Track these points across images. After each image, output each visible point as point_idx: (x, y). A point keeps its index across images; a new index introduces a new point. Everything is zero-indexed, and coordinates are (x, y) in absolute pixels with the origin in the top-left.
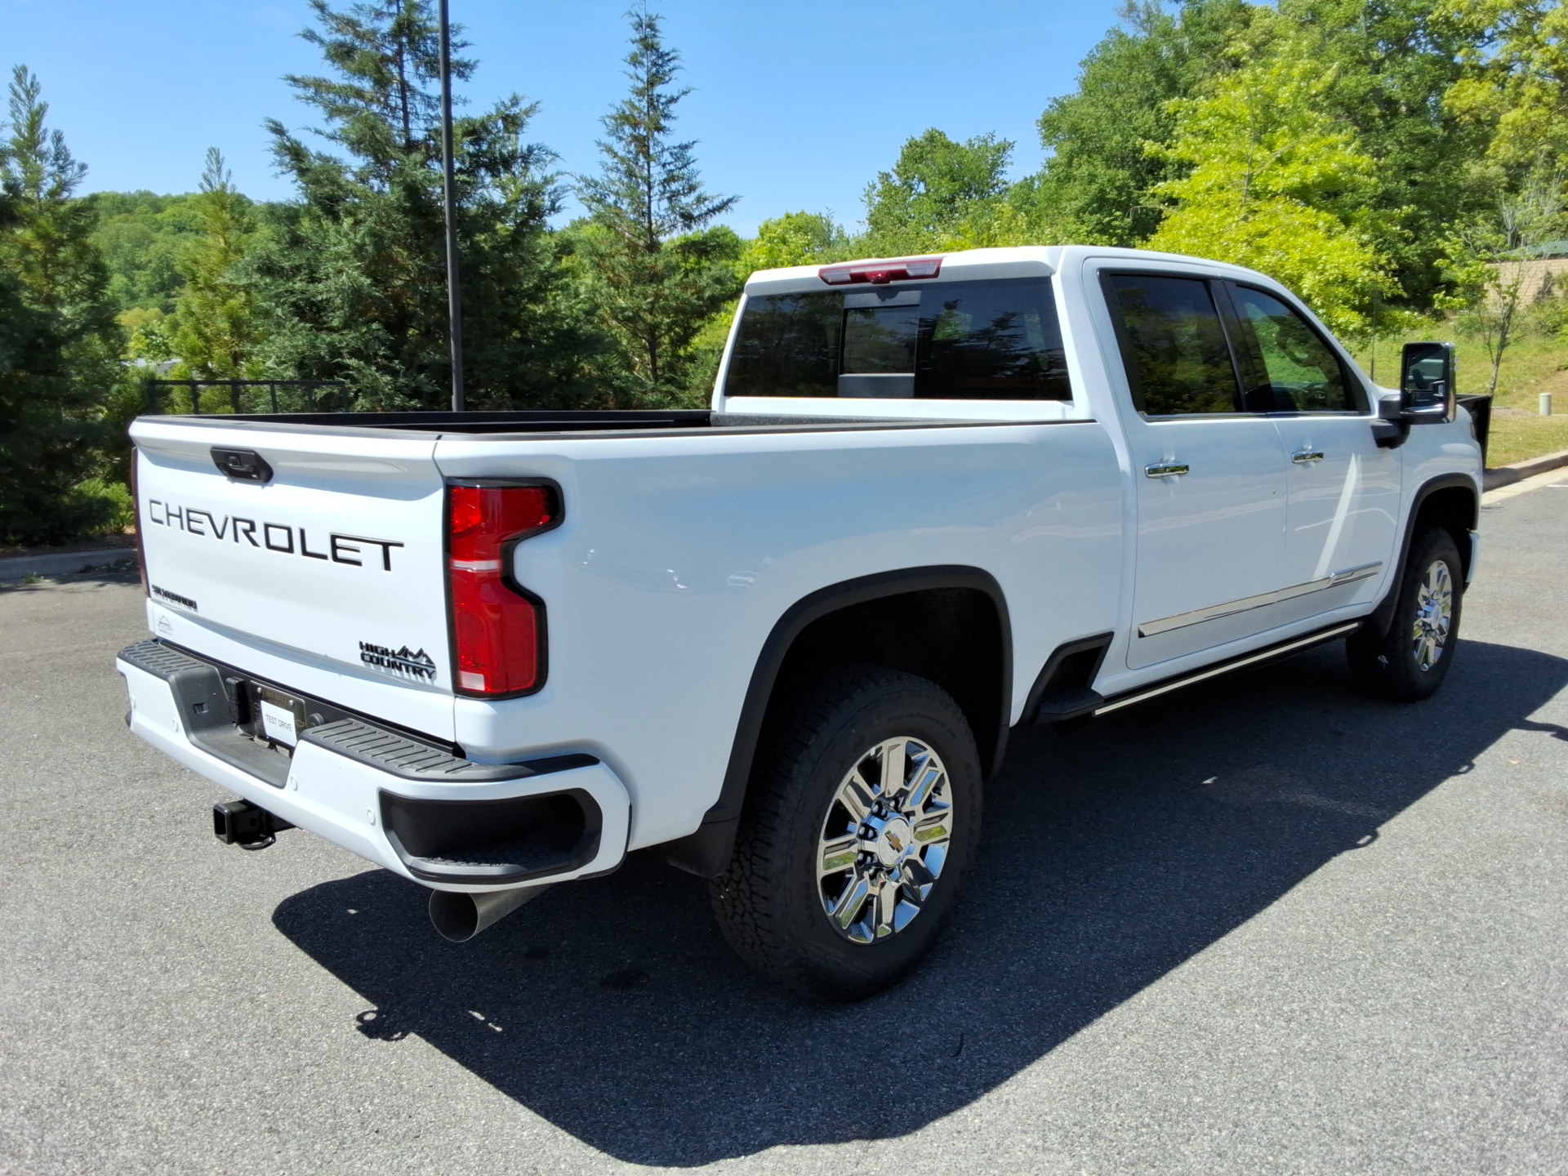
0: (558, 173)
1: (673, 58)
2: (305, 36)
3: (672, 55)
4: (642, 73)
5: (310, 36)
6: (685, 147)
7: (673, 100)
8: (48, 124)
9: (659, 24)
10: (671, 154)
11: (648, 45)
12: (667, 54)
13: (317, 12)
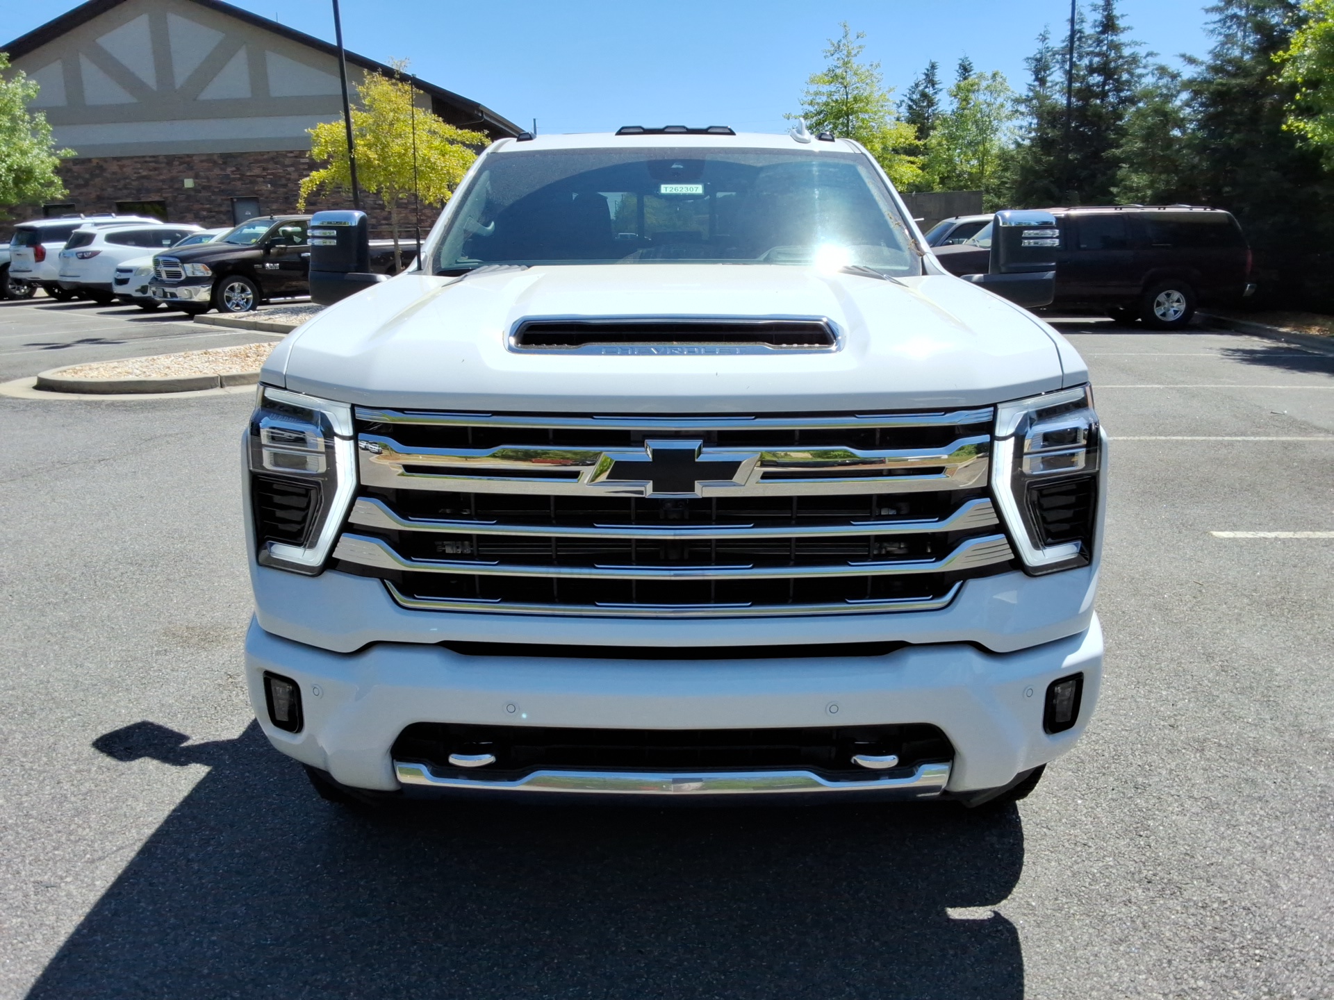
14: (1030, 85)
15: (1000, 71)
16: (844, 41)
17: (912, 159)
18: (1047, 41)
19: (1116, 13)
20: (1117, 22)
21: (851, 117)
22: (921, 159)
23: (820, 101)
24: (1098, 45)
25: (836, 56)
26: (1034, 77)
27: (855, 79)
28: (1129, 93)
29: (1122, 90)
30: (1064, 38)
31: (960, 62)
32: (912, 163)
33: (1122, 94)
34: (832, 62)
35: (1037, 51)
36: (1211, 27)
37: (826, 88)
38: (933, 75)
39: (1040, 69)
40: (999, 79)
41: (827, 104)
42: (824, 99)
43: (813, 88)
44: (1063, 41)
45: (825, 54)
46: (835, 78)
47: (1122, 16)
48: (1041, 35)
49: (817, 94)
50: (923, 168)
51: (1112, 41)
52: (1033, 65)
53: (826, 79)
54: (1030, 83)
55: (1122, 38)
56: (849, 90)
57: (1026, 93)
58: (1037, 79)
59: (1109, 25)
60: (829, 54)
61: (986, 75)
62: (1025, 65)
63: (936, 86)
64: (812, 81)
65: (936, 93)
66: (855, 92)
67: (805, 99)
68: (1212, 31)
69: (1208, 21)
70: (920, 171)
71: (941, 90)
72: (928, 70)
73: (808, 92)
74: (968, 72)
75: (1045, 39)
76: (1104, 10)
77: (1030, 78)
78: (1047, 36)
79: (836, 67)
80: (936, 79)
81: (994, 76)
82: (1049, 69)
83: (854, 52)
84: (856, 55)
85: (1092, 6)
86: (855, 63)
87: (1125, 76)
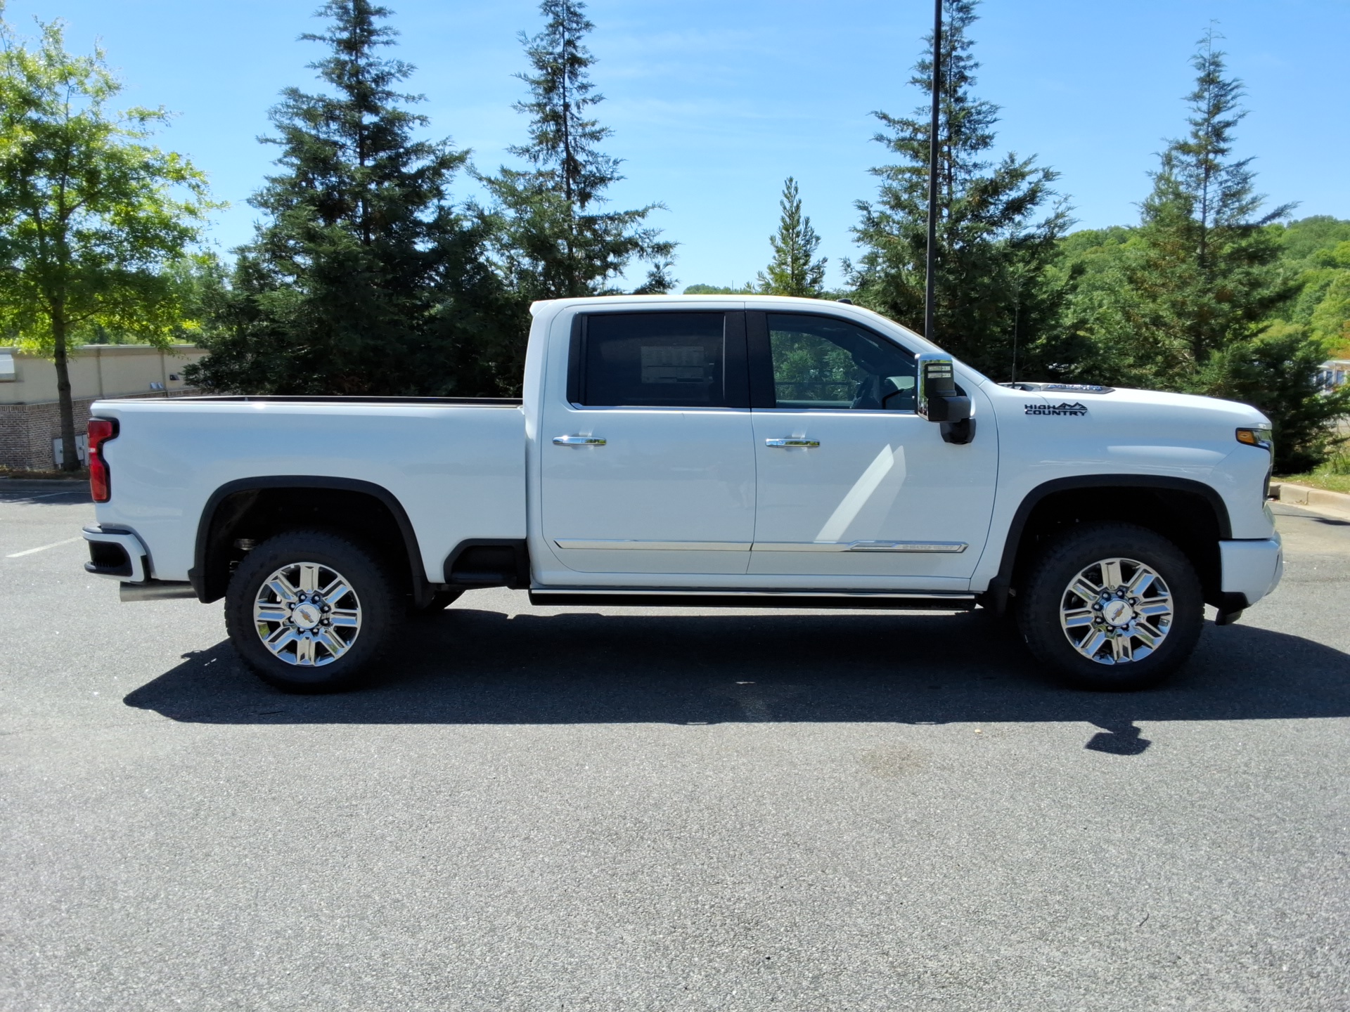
0: (1069, 209)
1: (1237, 87)
2: (877, 139)
3: (1234, 84)
4: (1204, 105)
5: (880, 138)
6: (1239, 165)
7: (1228, 124)
8: (803, 213)
9: (1222, 59)
10: (1227, 172)
11: (1209, 80)
12: (1229, 85)
13: (884, 122)
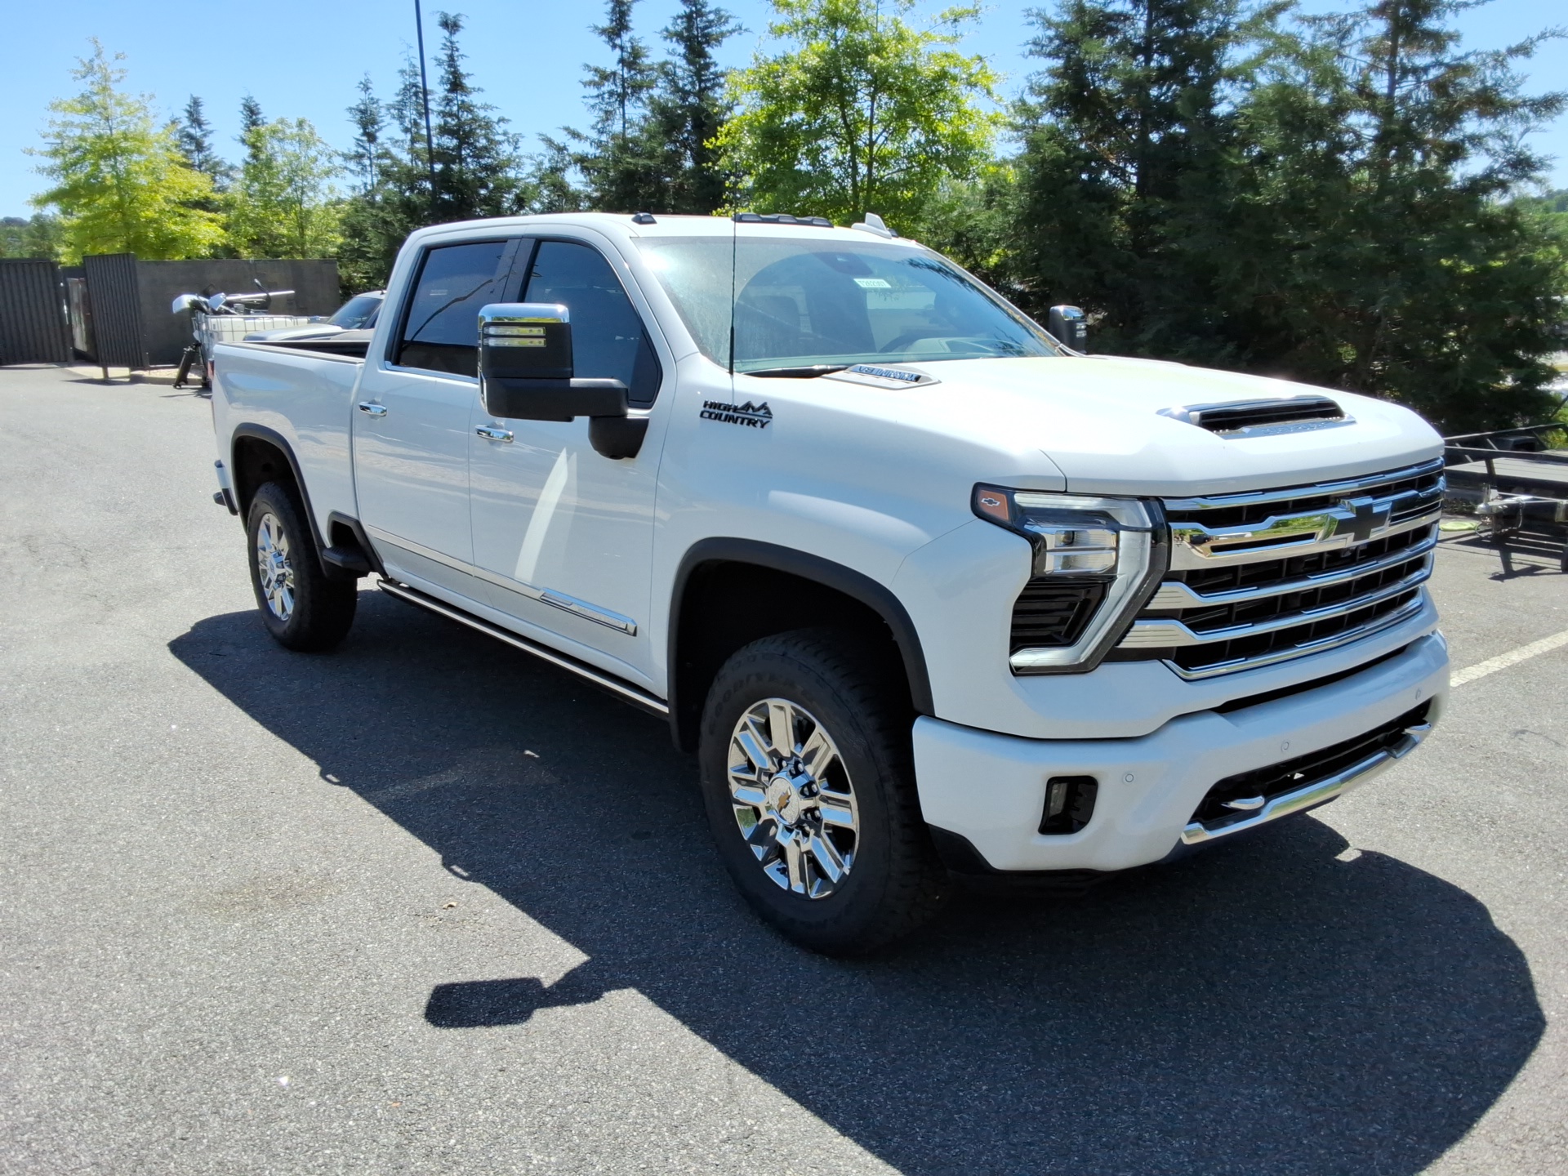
14: (358, 140)
15: (307, 118)
16: (96, 62)
17: (211, 215)
18: (370, 91)
19: (462, 70)
20: (464, 81)
21: (119, 159)
22: (222, 217)
23: (71, 135)
24: (447, 104)
25: (89, 79)
26: (361, 131)
27: (119, 110)
28: (490, 161)
29: (483, 157)
30: (398, 92)
31: (244, 101)
32: (212, 220)
33: (483, 162)
34: (84, 86)
35: (360, 102)
36: (592, 102)
37: (77, 119)
38: (198, 112)
39: (368, 122)
40: (307, 130)
41: (82, 139)
42: (78, 132)
43: (59, 117)
44: (398, 95)
45: (73, 75)
46: (91, 108)
47: (468, 75)
48: (361, 83)
49: (66, 124)
50: (226, 227)
51: (463, 101)
52: (358, 117)
53: (79, 106)
54: (358, 137)
55: (474, 99)
56: (114, 123)
57: (355, 149)
58: (365, 134)
59: (456, 84)
60: (79, 75)
61: (289, 121)
62: (348, 116)
63: (204, 127)
64: (55, 107)
65: (205, 135)
66: (123, 128)
67: (50, 131)
68: (593, 106)
69: (587, 95)
70: (222, 231)
71: (211, 132)
72: (190, 106)
73: (52, 122)
74: (256, 114)
75: (368, 89)
76: (450, 66)
77: (358, 131)
78: (370, 85)
79: (91, 93)
80: (203, 118)
81: (300, 124)
82: (377, 123)
83: (114, 77)
84: (118, 81)
85: (436, 60)
86: (116, 90)
87: (483, 142)
